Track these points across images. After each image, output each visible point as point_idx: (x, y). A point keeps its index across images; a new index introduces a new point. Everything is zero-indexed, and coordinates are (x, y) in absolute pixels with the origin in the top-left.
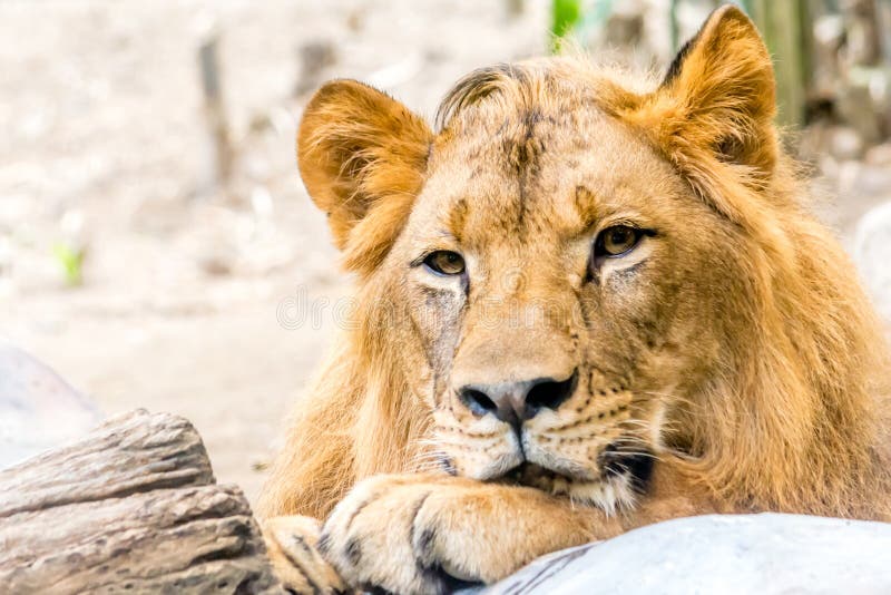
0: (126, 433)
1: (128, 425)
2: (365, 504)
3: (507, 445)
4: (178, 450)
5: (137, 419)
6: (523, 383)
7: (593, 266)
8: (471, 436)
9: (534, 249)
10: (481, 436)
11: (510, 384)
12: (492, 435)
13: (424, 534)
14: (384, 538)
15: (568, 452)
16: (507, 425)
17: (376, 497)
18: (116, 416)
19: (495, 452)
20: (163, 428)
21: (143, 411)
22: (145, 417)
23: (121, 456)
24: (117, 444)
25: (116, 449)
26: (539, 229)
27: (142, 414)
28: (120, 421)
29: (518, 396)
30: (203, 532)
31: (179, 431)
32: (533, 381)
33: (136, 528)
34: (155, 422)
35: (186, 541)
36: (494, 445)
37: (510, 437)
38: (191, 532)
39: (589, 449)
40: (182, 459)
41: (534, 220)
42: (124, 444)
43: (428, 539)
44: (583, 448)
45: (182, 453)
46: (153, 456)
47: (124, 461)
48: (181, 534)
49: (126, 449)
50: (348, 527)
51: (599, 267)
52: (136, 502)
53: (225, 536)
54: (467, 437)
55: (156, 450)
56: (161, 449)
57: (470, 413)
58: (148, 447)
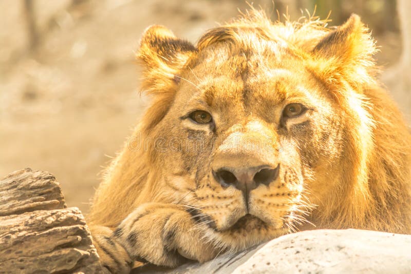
0: (21, 181)
1: (21, 177)
2: (141, 216)
3: (239, 203)
4: (47, 190)
5: (26, 174)
6: (254, 168)
7: (282, 121)
8: (219, 198)
9: (253, 109)
10: (225, 198)
11: (247, 168)
12: (231, 197)
13: (169, 233)
15: (271, 211)
16: (240, 191)
17: (148, 213)
18: (15, 172)
19: (232, 207)
20: (40, 179)
21: (29, 170)
22: (30, 173)
24: (15, 187)
27: (29, 171)
28: (17, 175)
29: (251, 175)
30: (60, 233)
31: (48, 180)
32: (260, 167)
33: (26, 230)
34: (36, 175)
35: (51, 238)
36: (232, 203)
37: (241, 198)
38: (55, 232)
39: (281, 212)
40: (50, 194)
41: (253, 95)
42: (20, 187)
43: (171, 236)
45: (50, 192)
46: (35, 193)
47: (19, 195)
48: (49, 234)
49: (21, 189)
50: (132, 227)
51: (285, 122)
52: (26, 217)
53: (72, 235)
54: (217, 200)
55: (36, 190)
56: (39, 190)
57: (220, 185)
58: (32, 189)
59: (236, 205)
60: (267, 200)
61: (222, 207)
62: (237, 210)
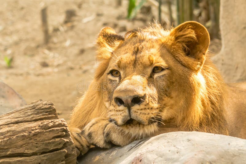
0: (37, 106)
1: (37, 103)
2: (94, 124)
3: (126, 113)
4: (49, 110)
5: (39, 102)
6: (131, 97)
7: (152, 74)
8: (117, 111)
9: (137, 69)
10: (120, 111)
11: (128, 97)
12: (122, 111)
13: (107, 134)
14: (97, 133)
15: (142, 116)
16: (126, 108)
17: (97, 122)
18: (34, 101)
19: (123, 115)
20: (46, 105)
21: (41, 100)
22: (42, 102)
23: (36, 111)
24: (34, 108)
25: (34, 109)
26: (139, 65)
27: (41, 101)
28: (35, 102)
29: (130, 100)
30: (55, 131)
31: (50, 105)
32: (134, 96)
33: (39, 129)
34: (44, 103)
35: (51, 133)
36: (123, 113)
37: (127, 111)
38: (53, 130)
39: (147, 117)
40: (51, 112)
41: (138, 62)
42: (37, 108)
43: (108, 135)
44: (146, 116)
45: (51, 111)
46: (43, 112)
47: (36, 112)
48: (50, 131)
49: (37, 109)
50: (89, 129)
51: (153, 75)
52: (39, 123)
53: (61, 132)
54: (116, 111)
55: (44, 110)
56: (45, 110)
57: (117, 105)
58: (42, 109)
59: (125, 114)
60: (139, 112)
61: (119, 115)
62: (125, 116)
